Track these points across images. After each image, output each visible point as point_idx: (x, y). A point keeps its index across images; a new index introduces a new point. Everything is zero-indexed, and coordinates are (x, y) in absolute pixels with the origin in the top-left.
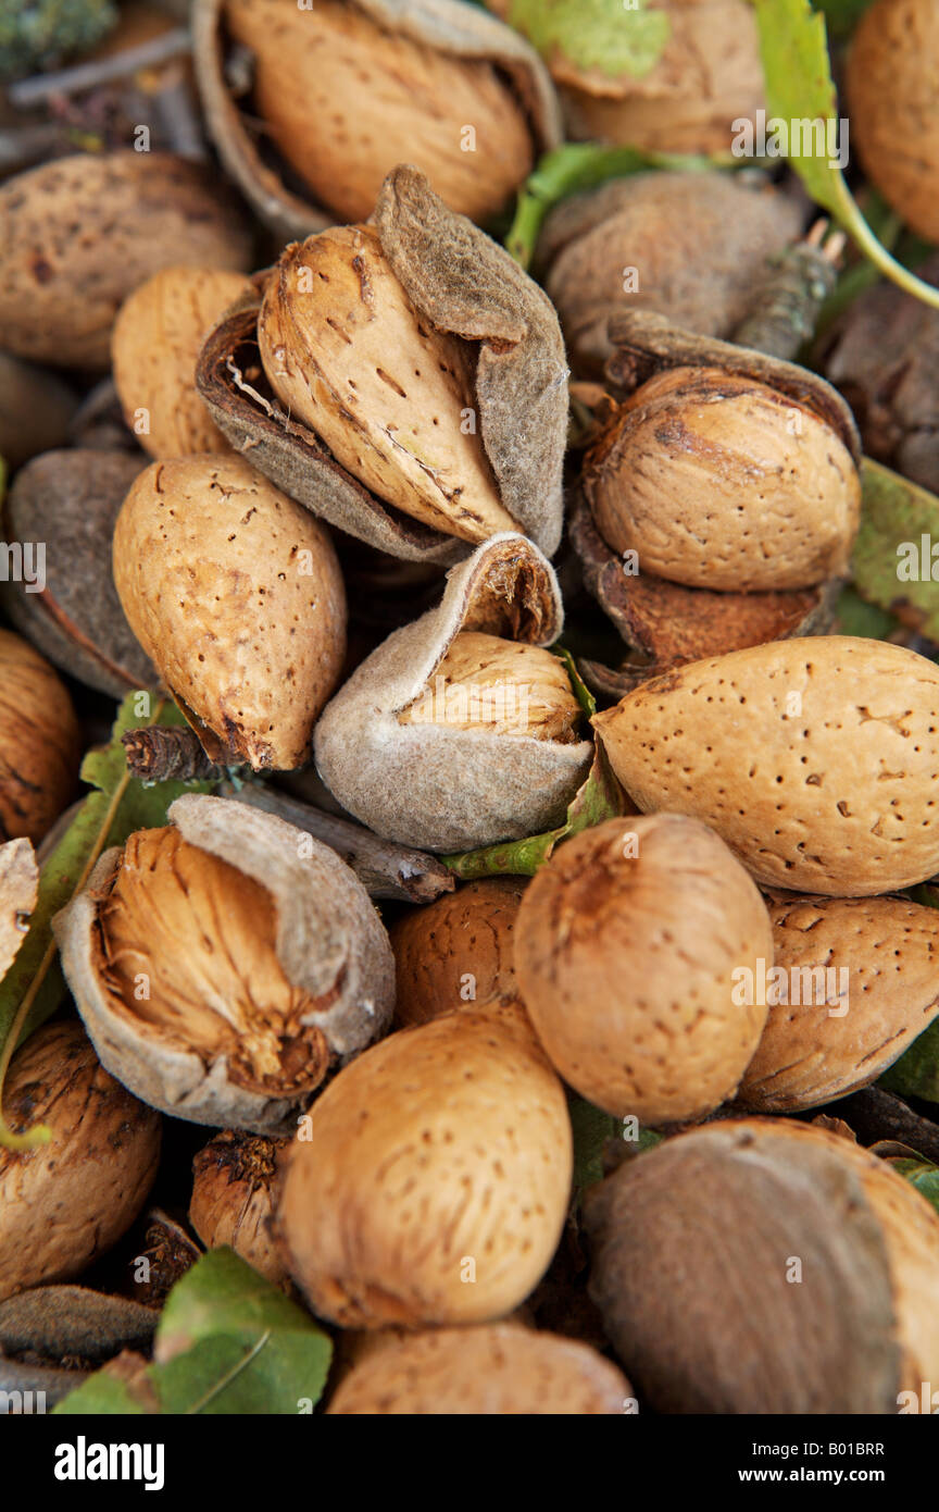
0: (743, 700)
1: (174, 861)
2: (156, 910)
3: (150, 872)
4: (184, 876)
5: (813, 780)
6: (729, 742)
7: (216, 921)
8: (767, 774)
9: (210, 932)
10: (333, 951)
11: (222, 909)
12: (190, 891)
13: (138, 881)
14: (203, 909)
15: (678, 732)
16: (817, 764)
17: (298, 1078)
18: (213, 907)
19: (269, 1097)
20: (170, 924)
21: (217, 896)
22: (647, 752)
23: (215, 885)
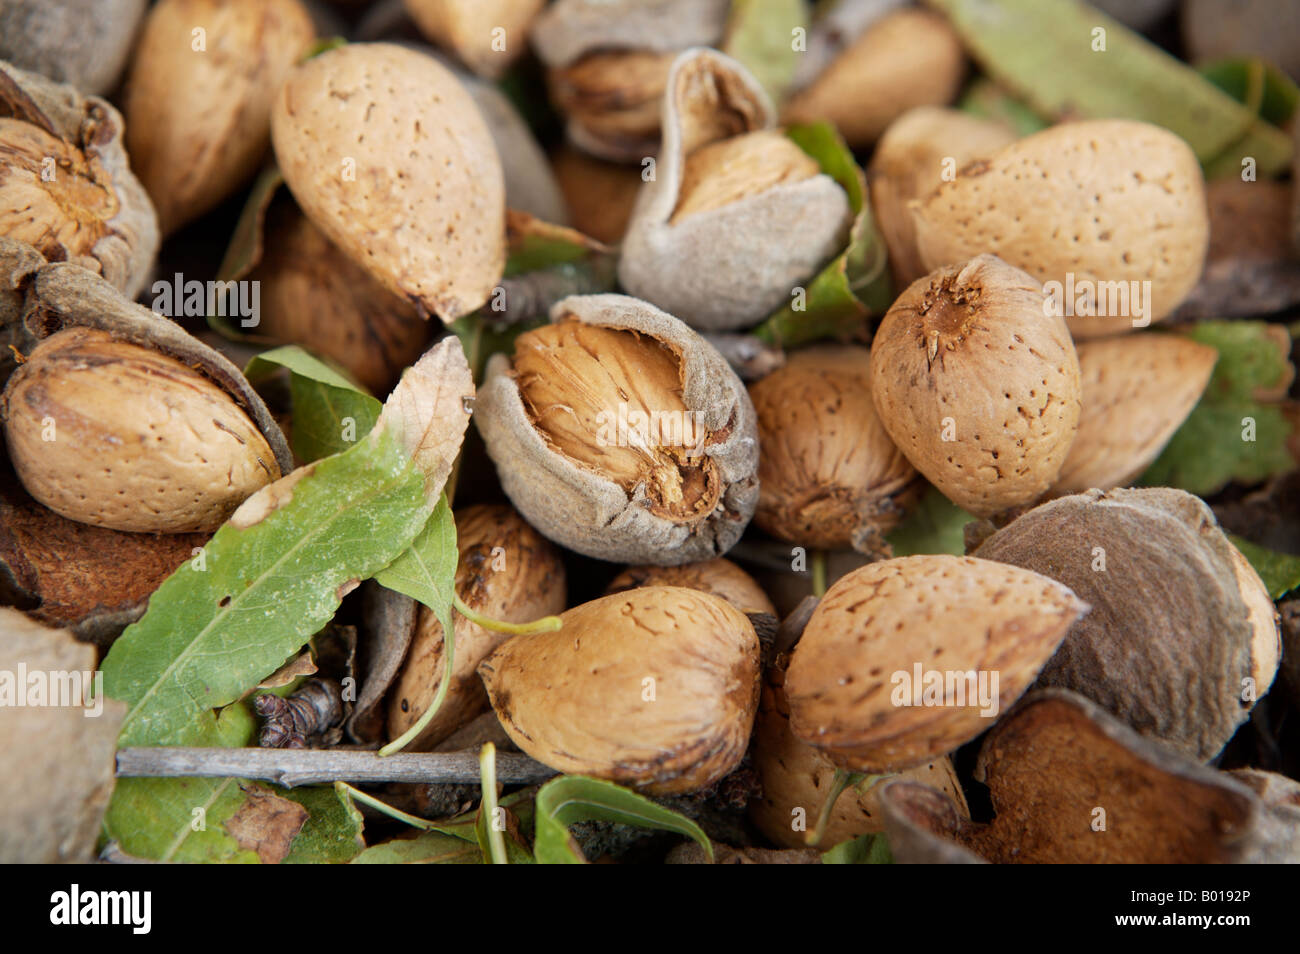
0: (1044, 175)
1: (577, 339)
2: (574, 372)
3: (560, 349)
4: (591, 347)
5: (1105, 236)
6: (1035, 212)
7: (627, 376)
8: (1067, 234)
9: (624, 386)
10: (726, 393)
11: (630, 368)
12: (600, 357)
13: (552, 355)
14: (615, 368)
15: (992, 207)
16: (1107, 221)
17: (697, 506)
18: (623, 367)
19: (674, 522)
20: (590, 382)
21: (623, 357)
22: (961, 228)
23: (620, 352)
